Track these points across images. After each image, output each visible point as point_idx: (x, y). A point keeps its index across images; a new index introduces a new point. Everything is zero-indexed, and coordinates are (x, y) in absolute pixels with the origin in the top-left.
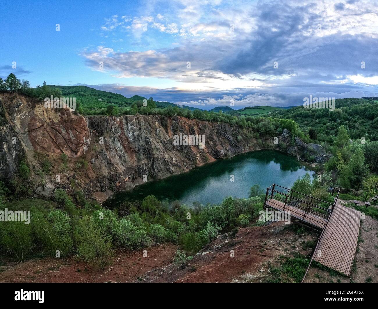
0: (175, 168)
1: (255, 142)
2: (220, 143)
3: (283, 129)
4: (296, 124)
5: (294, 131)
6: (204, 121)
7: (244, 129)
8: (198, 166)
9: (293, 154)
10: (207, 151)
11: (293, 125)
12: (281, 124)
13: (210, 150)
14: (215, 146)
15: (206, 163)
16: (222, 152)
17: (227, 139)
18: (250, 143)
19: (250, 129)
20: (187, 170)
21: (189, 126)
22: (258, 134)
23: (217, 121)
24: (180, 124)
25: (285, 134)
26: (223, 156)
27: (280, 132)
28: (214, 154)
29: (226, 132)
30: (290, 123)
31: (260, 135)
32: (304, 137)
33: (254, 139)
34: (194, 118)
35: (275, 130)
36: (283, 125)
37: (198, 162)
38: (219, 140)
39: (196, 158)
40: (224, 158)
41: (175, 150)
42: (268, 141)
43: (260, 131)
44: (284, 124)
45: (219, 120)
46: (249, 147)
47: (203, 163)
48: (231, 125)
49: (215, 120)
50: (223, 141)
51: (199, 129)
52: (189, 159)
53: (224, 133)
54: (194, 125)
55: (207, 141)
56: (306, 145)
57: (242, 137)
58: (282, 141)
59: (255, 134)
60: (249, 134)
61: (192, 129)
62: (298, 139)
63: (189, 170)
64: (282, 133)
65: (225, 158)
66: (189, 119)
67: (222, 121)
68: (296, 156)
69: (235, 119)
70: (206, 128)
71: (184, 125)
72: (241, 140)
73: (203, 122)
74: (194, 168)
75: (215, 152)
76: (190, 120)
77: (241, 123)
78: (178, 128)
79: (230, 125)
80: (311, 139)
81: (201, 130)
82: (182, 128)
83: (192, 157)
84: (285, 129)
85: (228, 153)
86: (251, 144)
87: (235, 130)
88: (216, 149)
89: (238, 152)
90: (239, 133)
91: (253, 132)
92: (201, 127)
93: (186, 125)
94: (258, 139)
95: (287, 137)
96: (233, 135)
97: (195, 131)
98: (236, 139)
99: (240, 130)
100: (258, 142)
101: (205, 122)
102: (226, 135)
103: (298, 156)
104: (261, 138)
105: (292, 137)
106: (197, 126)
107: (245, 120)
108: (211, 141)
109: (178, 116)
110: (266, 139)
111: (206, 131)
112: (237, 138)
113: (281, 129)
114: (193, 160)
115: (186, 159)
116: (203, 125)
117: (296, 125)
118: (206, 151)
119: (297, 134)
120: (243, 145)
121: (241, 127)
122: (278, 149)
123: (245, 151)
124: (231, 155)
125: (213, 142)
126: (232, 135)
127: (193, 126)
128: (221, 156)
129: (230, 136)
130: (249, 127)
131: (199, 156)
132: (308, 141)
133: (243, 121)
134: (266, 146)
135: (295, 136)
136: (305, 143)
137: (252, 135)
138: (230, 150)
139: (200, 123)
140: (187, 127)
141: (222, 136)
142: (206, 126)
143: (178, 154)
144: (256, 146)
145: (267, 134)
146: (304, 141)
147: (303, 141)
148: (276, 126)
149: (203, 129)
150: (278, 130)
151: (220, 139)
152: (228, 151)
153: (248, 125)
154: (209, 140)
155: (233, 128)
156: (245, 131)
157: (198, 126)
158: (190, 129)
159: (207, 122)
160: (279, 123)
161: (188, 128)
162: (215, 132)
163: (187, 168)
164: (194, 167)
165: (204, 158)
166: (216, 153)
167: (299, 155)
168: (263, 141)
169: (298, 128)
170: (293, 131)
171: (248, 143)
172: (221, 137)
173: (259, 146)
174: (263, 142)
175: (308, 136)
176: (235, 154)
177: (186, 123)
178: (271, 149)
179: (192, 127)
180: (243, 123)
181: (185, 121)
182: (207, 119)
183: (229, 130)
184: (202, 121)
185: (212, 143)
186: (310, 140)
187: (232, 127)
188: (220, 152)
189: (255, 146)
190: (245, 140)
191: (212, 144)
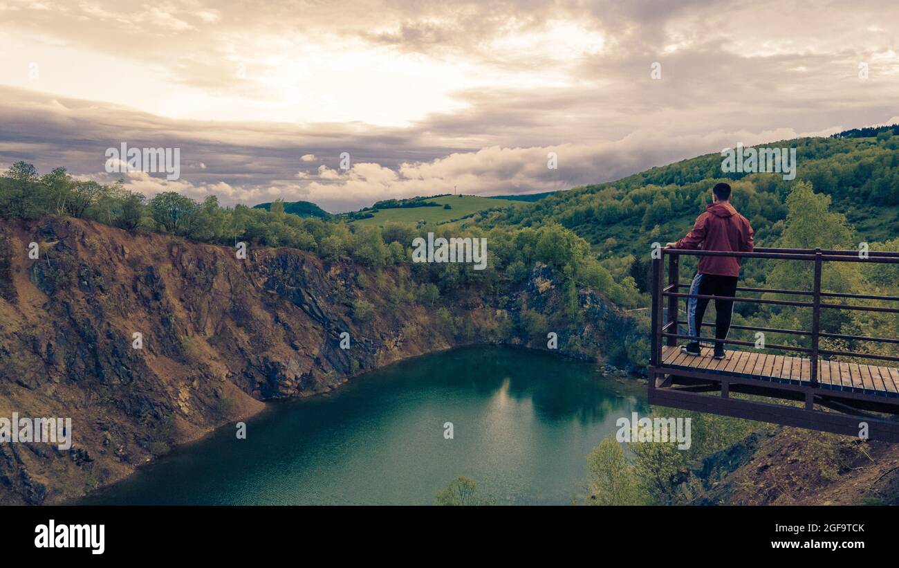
0: (54, 473)
1: (423, 318)
2: (282, 331)
3: (529, 261)
4: (579, 242)
5: (574, 266)
6: (207, 241)
7: (380, 271)
8: (186, 441)
9: (581, 351)
10: (224, 372)
11: (569, 246)
12: (521, 248)
13: (240, 366)
14: (261, 343)
15: (222, 423)
16: (294, 369)
17: (311, 314)
18: (406, 323)
19: (402, 272)
20: (127, 471)
21: (133, 263)
22: (435, 290)
23: (263, 242)
24: (83, 255)
25: (538, 280)
26: (299, 388)
27: (517, 274)
28: (259, 379)
29: (306, 287)
30: (556, 238)
31: (442, 293)
32: (612, 287)
33: (421, 309)
34: (158, 232)
35: (498, 269)
36: (527, 248)
37: (184, 425)
38: (277, 320)
39: (172, 410)
40: (303, 394)
41: (57, 379)
42: (477, 312)
43: (441, 276)
44: (533, 245)
45: (274, 239)
46: (405, 342)
47: (205, 426)
48: (327, 259)
49: (254, 238)
50: (294, 323)
51: (184, 275)
52: (136, 415)
53: (299, 291)
54: (156, 258)
55: (224, 328)
56: (628, 313)
57: (372, 301)
58: (529, 307)
59: (423, 290)
60: (399, 292)
61: (146, 279)
62: (591, 295)
63: (138, 468)
64: (526, 280)
65: (306, 394)
66: (134, 234)
67: (284, 242)
68: (592, 361)
69: (340, 235)
70: (215, 273)
71: (106, 257)
72: (370, 315)
73: (203, 245)
74: (162, 457)
75: (260, 371)
76: (140, 239)
77: (365, 250)
78: (74, 274)
79: (322, 257)
80: (641, 292)
81: (192, 280)
82: (98, 274)
83: (152, 405)
84: (538, 264)
85: (317, 373)
86: (410, 329)
87: (344, 276)
88: (266, 359)
89: (361, 366)
90: (361, 288)
91: (414, 284)
92: (191, 267)
93: (116, 260)
94: (437, 307)
95: (548, 290)
96: (335, 295)
97: (162, 288)
98: (350, 314)
99: (363, 277)
100: (437, 321)
101: (210, 248)
102: (308, 299)
103: (601, 359)
104: (448, 306)
105: (566, 290)
106: (174, 265)
107: (380, 239)
108: (239, 325)
109: (73, 220)
110: (467, 307)
111: (215, 285)
112: (350, 306)
113: (521, 263)
114: (156, 416)
115: (120, 420)
116: (200, 260)
117: (580, 244)
118: (220, 369)
119: (588, 276)
120: (378, 336)
121: (363, 263)
122: (516, 341)
123: (387, 357)
124: (330, 380)
125: (249, 330)
126: (330, 300)
127: (152, 263)
128: (288, 387)
129: (321, 303)
130: (397, 264)
131: (184, 394)
132: (634, 302)
133: (371, 241)
134: (470, 332)
135: (577, 286)
136: (620, 306)
137: (411, 296)
138: (324, 362)
139: (184, 251)
140: (121, 270)
141: (288, 304)
142: (213, 264)
143: (73, 394)
144: (431, 335)
145: (468, 288)
146: (617, 301)
147: (612, 300)
148: (501, 256)
149: (200, 277)
150: (511, 268)
151: (283, 315)
152: (317, 361)
153: (394, 256)
154: (230, 324)
155: (334, 271)
156: (383, 279)
157: (176, 262)
158: (137, 278)
159: (219, 250)
160: (511, 244)
161: (130, 273)
162: (258, 289)
163: (125, 459)
164: (163, 447)
165: (211, 401)
166: (268, 378)
167: (603, 353)
168: (455, 315)
169: (585, 254)
170: (568, 267)
171: (397, 326)
172: (287, 310)
173: (444, 334)
174: (457, 319)
175: (631, 281)
176: (346, 373)
177: (116, 249)
178: (492, 344)
179: (151, 268)
180: (375, 249)
181: (113, 242)
182: (221, 233)
183: (316, 280)
184: (195, 241)
185: (243, 337)
186: (640, 296)
187: (327, 267)
188: (285, 369)
189: (427, 335)
190: (384, 315)
191: (246, 338)
